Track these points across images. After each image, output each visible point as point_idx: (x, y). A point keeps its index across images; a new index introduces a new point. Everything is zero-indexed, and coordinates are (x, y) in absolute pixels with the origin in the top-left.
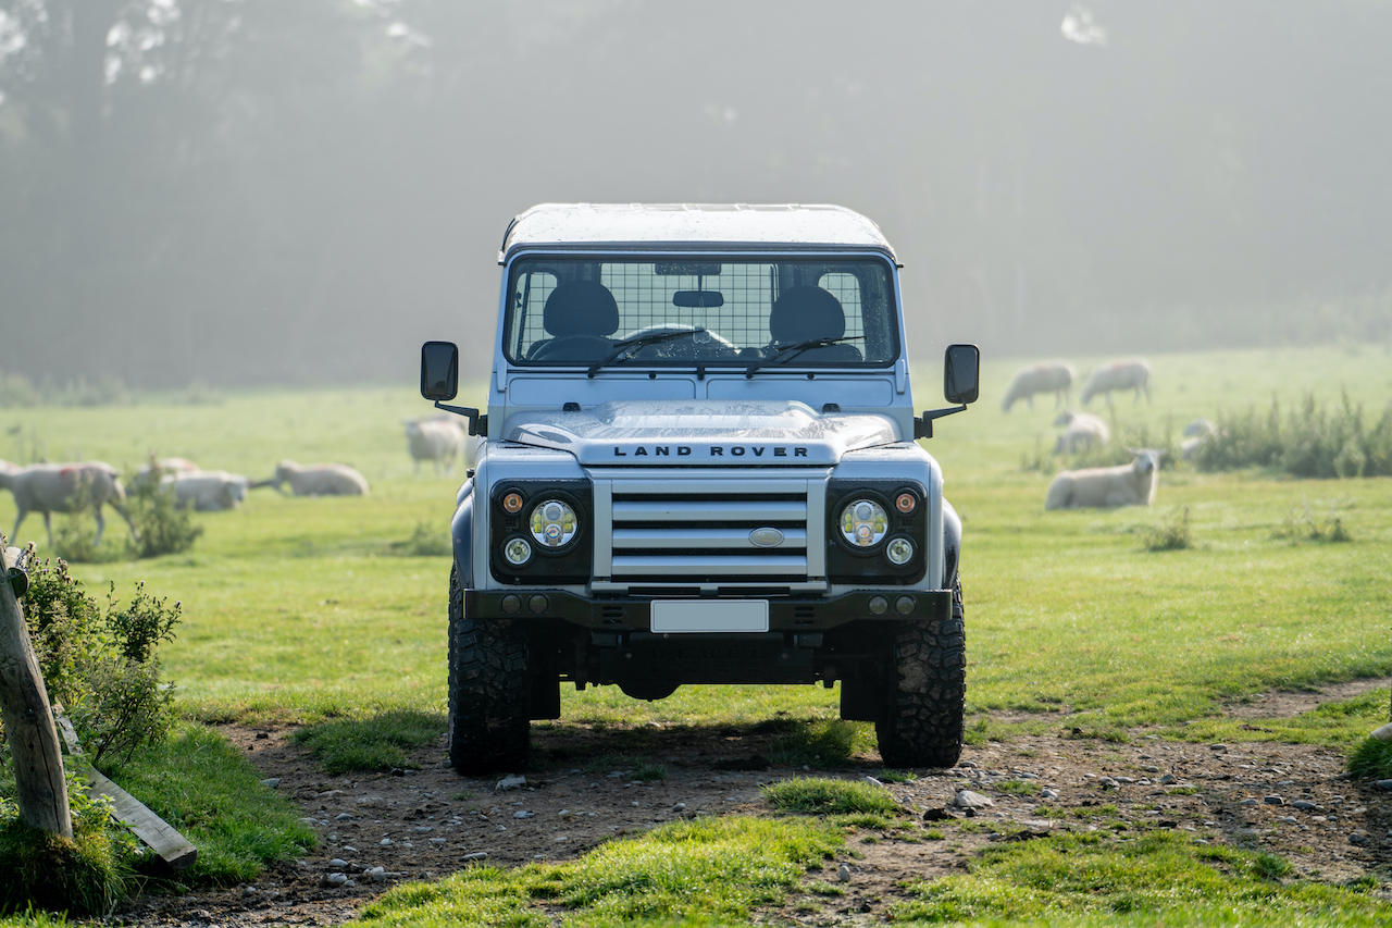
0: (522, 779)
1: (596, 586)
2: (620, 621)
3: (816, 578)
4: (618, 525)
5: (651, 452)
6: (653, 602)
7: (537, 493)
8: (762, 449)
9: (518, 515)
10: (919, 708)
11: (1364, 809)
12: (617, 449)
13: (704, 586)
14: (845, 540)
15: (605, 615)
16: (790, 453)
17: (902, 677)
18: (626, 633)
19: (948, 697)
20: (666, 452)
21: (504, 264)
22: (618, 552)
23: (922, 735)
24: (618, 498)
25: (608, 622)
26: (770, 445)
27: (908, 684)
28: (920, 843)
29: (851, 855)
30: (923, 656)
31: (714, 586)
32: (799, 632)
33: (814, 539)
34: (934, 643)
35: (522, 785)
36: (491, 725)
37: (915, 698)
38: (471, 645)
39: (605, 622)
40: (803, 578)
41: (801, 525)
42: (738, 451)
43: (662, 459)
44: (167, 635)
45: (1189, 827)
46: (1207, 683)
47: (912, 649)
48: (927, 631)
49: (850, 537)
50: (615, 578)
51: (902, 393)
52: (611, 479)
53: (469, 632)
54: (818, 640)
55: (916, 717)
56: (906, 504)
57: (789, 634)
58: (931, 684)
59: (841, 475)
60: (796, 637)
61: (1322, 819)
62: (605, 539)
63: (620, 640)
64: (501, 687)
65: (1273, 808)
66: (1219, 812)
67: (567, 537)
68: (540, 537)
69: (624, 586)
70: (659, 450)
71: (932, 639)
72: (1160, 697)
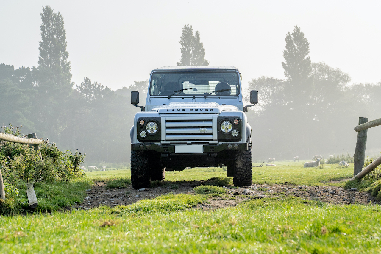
0: (144, 189)
1: (162, 142)
2: (168, 151)
3: (215, 140)
4: (167, 128)
5: (176, 111)
6: (175, 146)
7: (148, 120)
8: (202, 109)
9: (143, 126)
10: (241, 172)
11: (347, 194)
12: (167, 110)
13: (188, 142)
14: (222, 131)
15: (164, 149)
16: (209, 110)
17: (237, 164)
18: (169, 154)
19: (248, 169)
20: (179, 111)
21: (150, 74)
22: (167, 134)
23: (242, 178)
24: (167, 121)
25: (165, 151)
26: (204, 109)
27: (238, 166)
28: (228, 200)
29: (207, 203)
30: (242, 159)
31: (190, 142)
32: (211, 153)
33: (214, 130)
34: (244, 156)
35: (144, 190)
36: (139, 176)
37: (240, 169)
38: (134, 157)
39: (164, 151)
40: (212, 140)
41: (211, 127)
42: (196, 110)
43: (178, 112)
44: (82, 161)
45: (302, 197)
46: (319, 179)
47: (239, 157)
48: (242, 153)
49: (223, 130)
50: (167, 140)
51: (240, 101)
52: (165, 117)
53: (133, 154)
54: (216, 155)
55: (240, 174)
56: (236, 122)
57: (208, 153)
58: (244, 166)
59: (221, 115)
60: (210, 154)
61: (337, 195)
62: (164, 131)
63: (167, 155)
64: (141, 167)
65: (325, 193)
66: (311, 194)
67: (155, 131)
68: (149, 131)
69: (169, 142)
70: (177, 110)
71: (244, 155)
72: (309, 181)
